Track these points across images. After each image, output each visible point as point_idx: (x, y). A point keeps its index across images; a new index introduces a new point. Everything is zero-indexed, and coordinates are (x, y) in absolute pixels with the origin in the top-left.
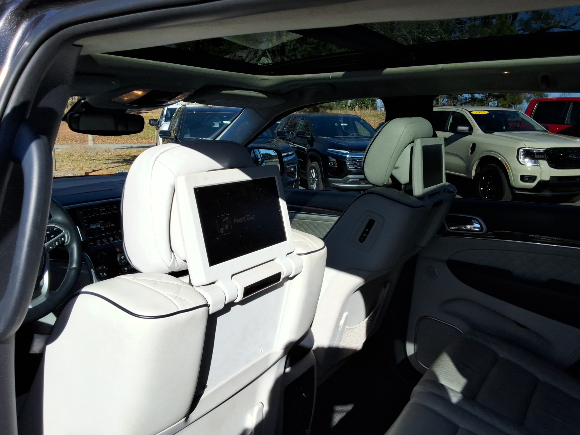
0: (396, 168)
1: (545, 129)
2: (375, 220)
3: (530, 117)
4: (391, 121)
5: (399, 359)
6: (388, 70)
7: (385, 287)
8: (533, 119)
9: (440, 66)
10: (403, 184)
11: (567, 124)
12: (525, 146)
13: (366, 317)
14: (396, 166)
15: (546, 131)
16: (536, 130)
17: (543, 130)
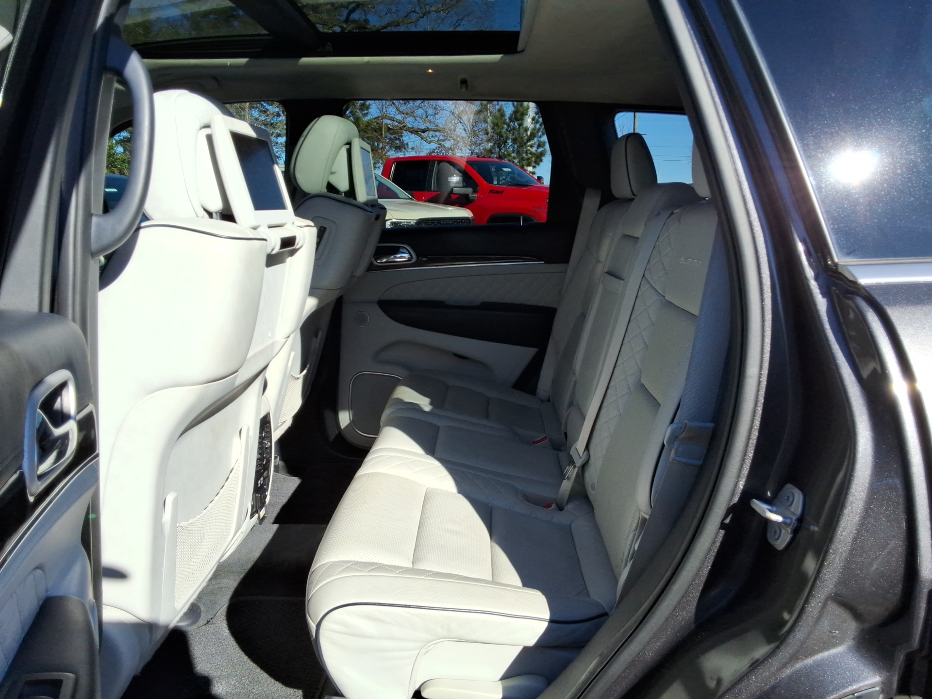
0: (333, 173)
1: (411, 197)
2: (325, 226)
3: (389, 179)
4: (320, 119)
5: (332, 435)
6: (305, 60)
7: (316, 336)
8: (393, 181)
9: (366, 59)
10: (342, 192)
11: (434, 191)
12: (392, 218)
13: (302, 371)
14: (333, 170)
15: (411, 199)
16: (399, 198)
17: (408, 198)
